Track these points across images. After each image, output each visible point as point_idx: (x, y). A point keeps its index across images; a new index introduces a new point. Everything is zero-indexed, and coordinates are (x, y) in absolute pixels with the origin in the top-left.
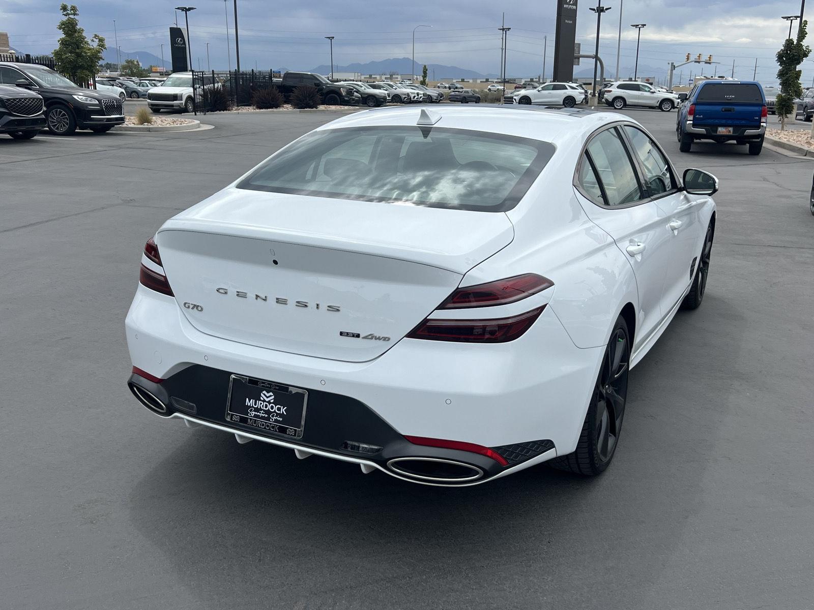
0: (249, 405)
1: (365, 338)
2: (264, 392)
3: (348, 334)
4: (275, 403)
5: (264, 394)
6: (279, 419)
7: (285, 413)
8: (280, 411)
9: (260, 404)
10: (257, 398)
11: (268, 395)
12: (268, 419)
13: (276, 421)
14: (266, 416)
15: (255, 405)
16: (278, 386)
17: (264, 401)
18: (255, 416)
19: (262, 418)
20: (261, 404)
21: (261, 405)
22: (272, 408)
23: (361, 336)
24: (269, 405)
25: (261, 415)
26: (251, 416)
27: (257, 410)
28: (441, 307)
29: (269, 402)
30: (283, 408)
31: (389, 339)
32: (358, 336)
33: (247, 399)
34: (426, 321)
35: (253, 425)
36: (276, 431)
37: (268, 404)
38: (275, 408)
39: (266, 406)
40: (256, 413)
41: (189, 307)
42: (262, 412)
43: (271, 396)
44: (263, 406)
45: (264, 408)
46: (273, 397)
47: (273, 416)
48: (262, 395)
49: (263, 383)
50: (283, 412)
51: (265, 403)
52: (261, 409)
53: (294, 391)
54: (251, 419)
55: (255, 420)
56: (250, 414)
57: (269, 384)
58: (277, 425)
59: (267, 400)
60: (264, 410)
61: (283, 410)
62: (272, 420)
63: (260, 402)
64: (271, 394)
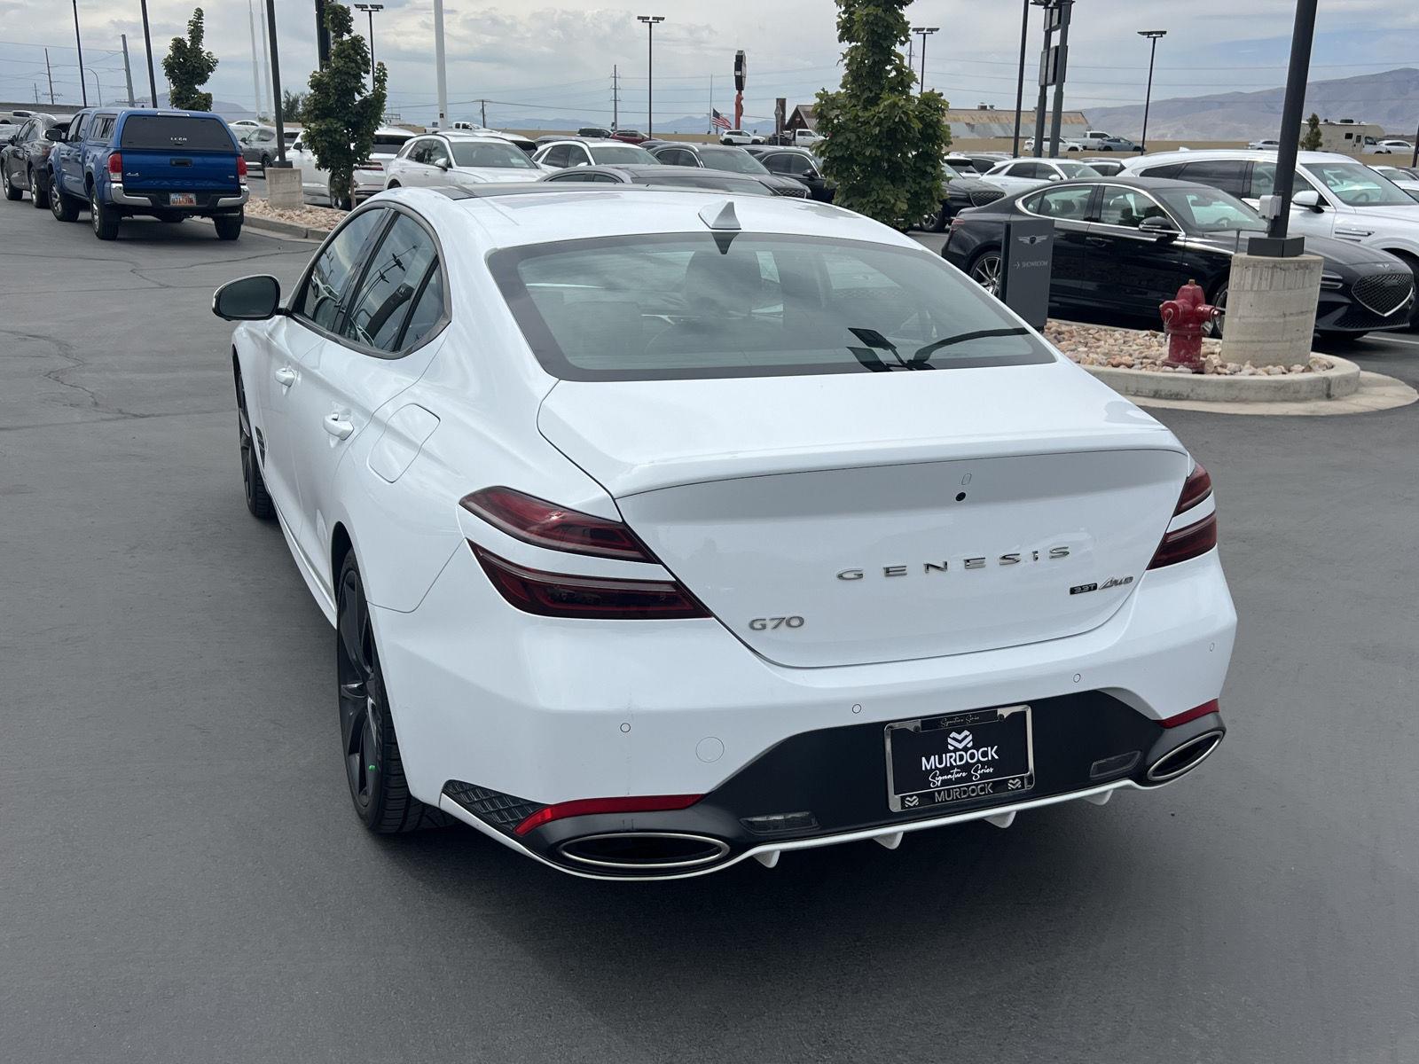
0: (928, 768)
1: (1105, 587)
2: (954, 734)
3: (1082, 589)
4: (976, 747)
5: (954, 739)
6: (988, 771)
7: (997, 757)
8: (988, 757)
9: (948, 759)
10: (942, 749)
11: (960, 737)
12: (969, 778)
13: (983, 776)
14: (964, 774)
15: (940, 763)
16: (977, 715)
17: (956, 750)
18: (944, 783)
19: (959, 780)
20: (951, 757)
21: (952, 760)
22: (972, 756)
23: (1098, 586)
24: (966, 753)
25: (954, 777)
26: (937, 787)
27: (945, 771)
28: (1178, 511)
29: (966, 749)
30: (992, 750)
31: (1131, 578)
32: (1095, 587)
33: (924, 759)
34: (1167, 535)
35: (946, 801)
36: (989, 793)
37: (964, 753)
38: (978, 755)
39: (961, 758)
40: (945, 777)
41: (764, 627)
42: (956, 770)
43: (966, 737)
44: (955, 761)
45: (958, 763)
46: (970, 737)
47: (976, 771)
48: (950, 740)
49: (949, 719)
50: (992, 756)
51: (958, 753)
52: (952, 767)
53: (1006, 712)
54: (939, 792)
55: (948, 790)
56: (934, 783)
57: (960, 717)
58: (988, 783)
59: (960, 746)
60: (958, 767)
61: (992, 753)
62: (976, 777)
63: (948, 755)
64: (966, 733)
